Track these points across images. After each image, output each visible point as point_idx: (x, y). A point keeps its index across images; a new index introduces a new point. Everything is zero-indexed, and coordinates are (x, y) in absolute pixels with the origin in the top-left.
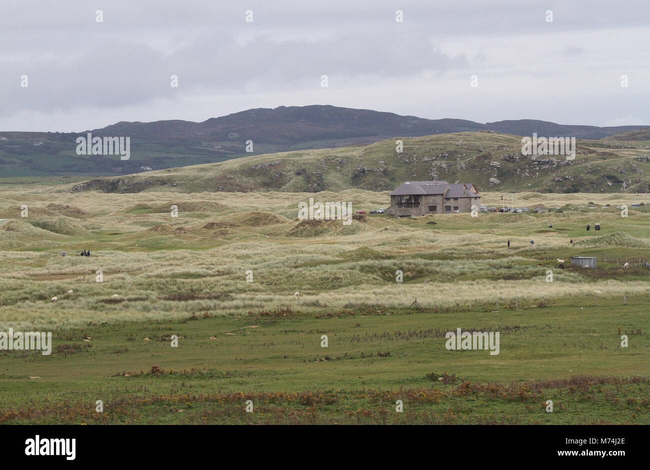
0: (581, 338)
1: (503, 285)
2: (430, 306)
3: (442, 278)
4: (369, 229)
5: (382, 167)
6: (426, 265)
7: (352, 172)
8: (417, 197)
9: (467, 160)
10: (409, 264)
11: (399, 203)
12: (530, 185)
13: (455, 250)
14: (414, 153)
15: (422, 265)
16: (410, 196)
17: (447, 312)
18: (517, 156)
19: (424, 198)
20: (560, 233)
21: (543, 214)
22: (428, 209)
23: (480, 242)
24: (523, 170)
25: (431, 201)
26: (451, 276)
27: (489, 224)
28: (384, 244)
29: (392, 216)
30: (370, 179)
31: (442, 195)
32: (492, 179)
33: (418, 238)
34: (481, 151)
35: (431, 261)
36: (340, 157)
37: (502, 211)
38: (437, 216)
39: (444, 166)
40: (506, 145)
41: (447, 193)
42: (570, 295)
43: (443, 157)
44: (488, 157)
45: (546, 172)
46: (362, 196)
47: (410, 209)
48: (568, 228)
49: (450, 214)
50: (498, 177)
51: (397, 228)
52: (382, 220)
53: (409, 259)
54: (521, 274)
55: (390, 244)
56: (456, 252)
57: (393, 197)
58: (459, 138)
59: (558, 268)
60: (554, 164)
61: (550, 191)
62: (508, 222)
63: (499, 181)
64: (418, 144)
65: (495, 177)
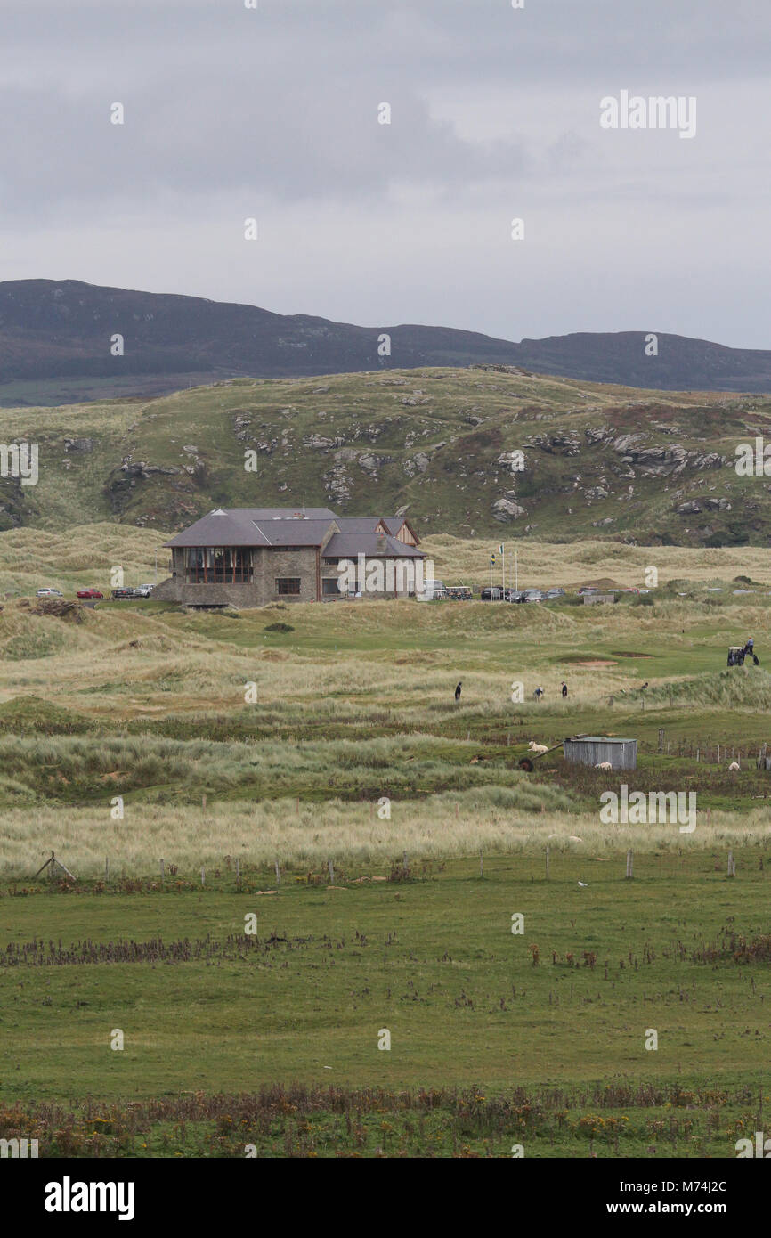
0: (420, 974)
1: (335, 814)
2: (96, 874)
3: (191, 790)
4: (91, 644)
5: (192, 462)
6: (163, 753)
7: (107, 475)
8: (246, 553)
9: (434, 447)
10: (117, 749)
11: (193, 570)
12: (608, 520)
13: (281, 709)
14: (285, 425)
15: (154, 751)
16: (226, 549)
17: (129, 893)
18: (576, 438)
19: (264, 554)
20: (620, 662)
21: (597, 608)
22: (275, 588)
23: (375, 685)
24: (590, 477)
25: (284, 564)
26: (216, 787)
27: (437, 635)
28: (107, 688)
29: (172, 605)
30: (157, 495)
31: (317, 547)
32: (502, 503)
33: (209, 673)
34: (474, 423)
35: (178, 743)
36: (73, 432)
37: (486, 596)
38: (296, 609)
39: (368, 462)
40: (544, 406)
41: (329, 544)
42: (497, 847)
43: (366, 438)
44: (492, 439)
45: (653, 487)
46: (127, 546)
47: (224, 586)
48: (648, 650)
49: (337, 602)
50: (520, 497)
51: (165, 642)
52: (128, 618)
53: (119, 736)
54: (409, 784)
55: (126, 689)
56: (280, 715)
57: (178, 550)
58: (413, 383)
59: (518, 768)
60: (679, 463)
61: (666, 540)
62: (496, 628)
63: (521, 510)
64: (296, 398)
65: (510, 498)
